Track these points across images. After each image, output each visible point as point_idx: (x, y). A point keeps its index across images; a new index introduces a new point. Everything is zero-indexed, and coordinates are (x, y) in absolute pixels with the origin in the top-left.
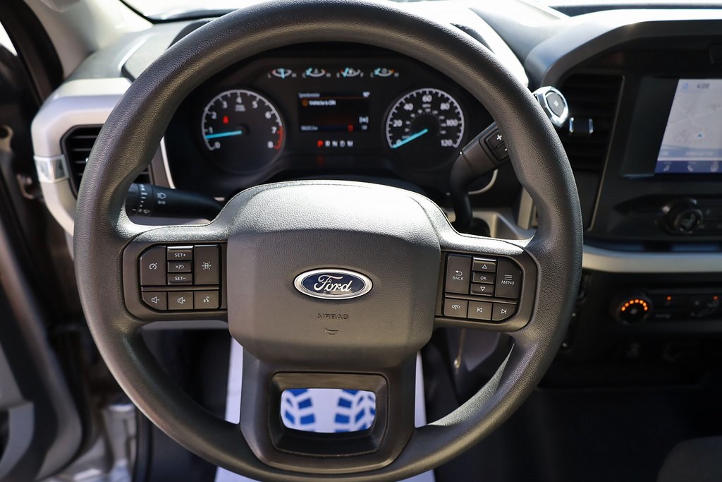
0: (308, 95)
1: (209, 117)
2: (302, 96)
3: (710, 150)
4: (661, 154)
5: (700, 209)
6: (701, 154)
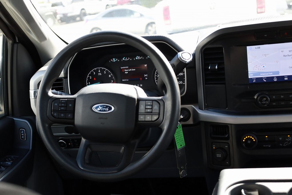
0: (124, 67)
1: (89, 78)
2: (122, 68)
3: (270, 72)
4: (250, 75)
5: (267, 95)
6: (267, 74)
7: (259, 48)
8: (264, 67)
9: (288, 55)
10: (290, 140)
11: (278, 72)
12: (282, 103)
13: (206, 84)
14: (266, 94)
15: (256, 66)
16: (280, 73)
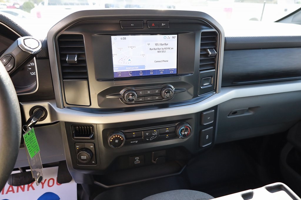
3: (136, 66)
4: (115, 69)
5: (135, 91)
6: (133, 68)
7: (125, 38)
8: (129, 60)
9: (154, 49)
10: (156, 134)
11: (144, 67)
12: (148, 99)
13: (63, 79)
14: (133, 90)
15: (122, 59)
16: (145, 67)
